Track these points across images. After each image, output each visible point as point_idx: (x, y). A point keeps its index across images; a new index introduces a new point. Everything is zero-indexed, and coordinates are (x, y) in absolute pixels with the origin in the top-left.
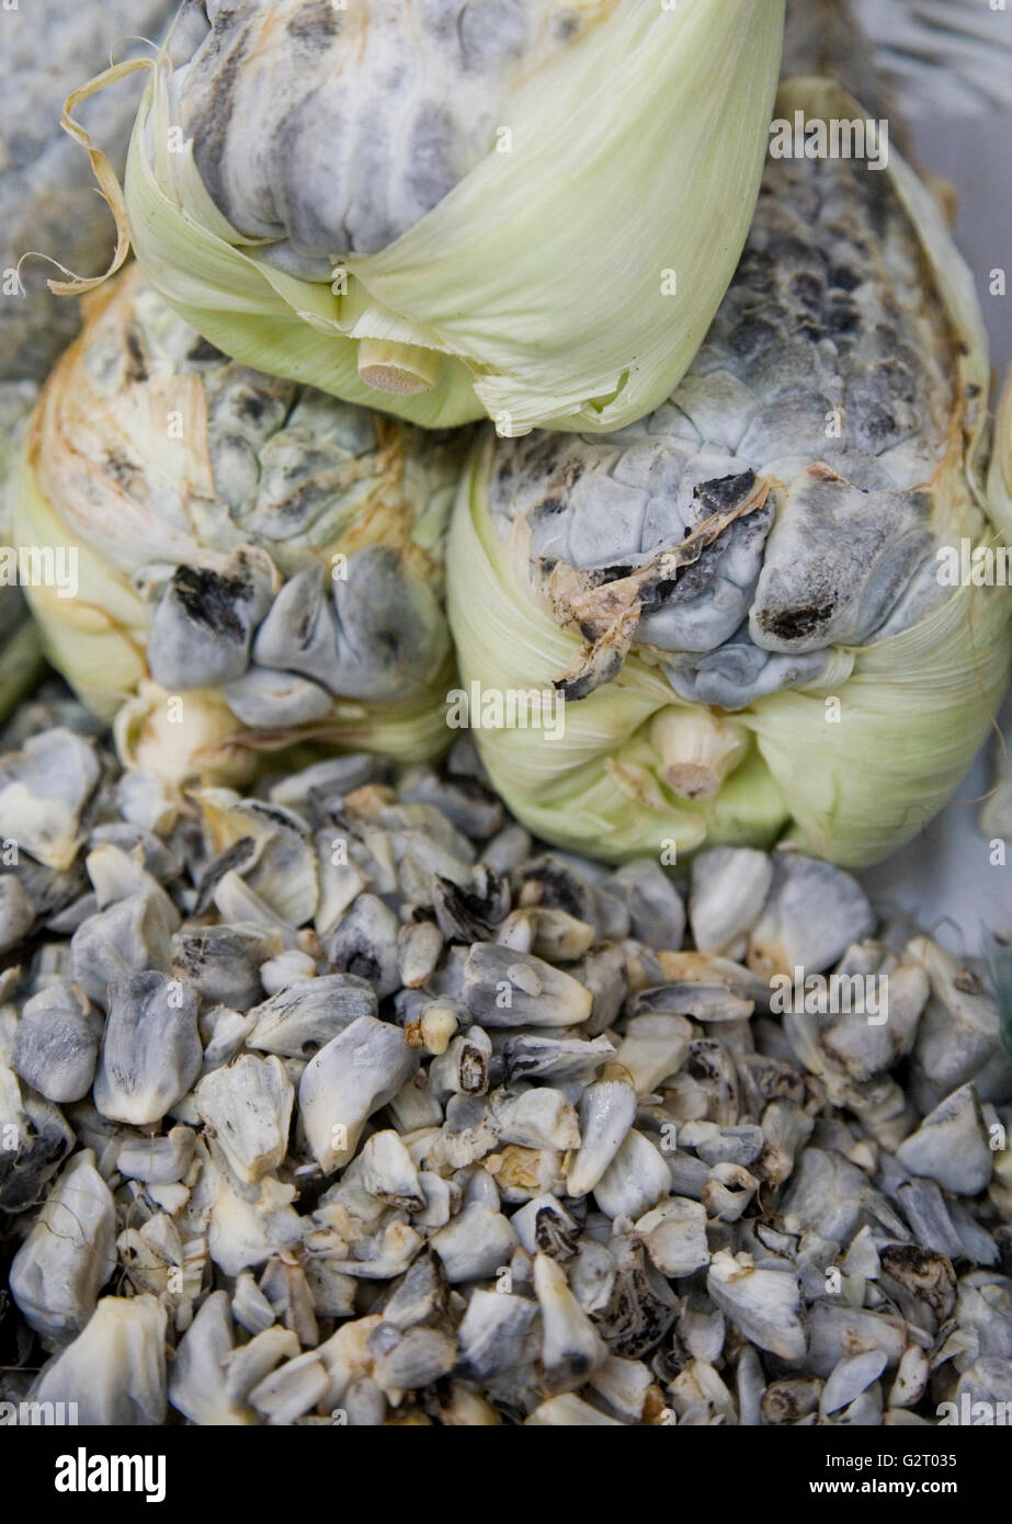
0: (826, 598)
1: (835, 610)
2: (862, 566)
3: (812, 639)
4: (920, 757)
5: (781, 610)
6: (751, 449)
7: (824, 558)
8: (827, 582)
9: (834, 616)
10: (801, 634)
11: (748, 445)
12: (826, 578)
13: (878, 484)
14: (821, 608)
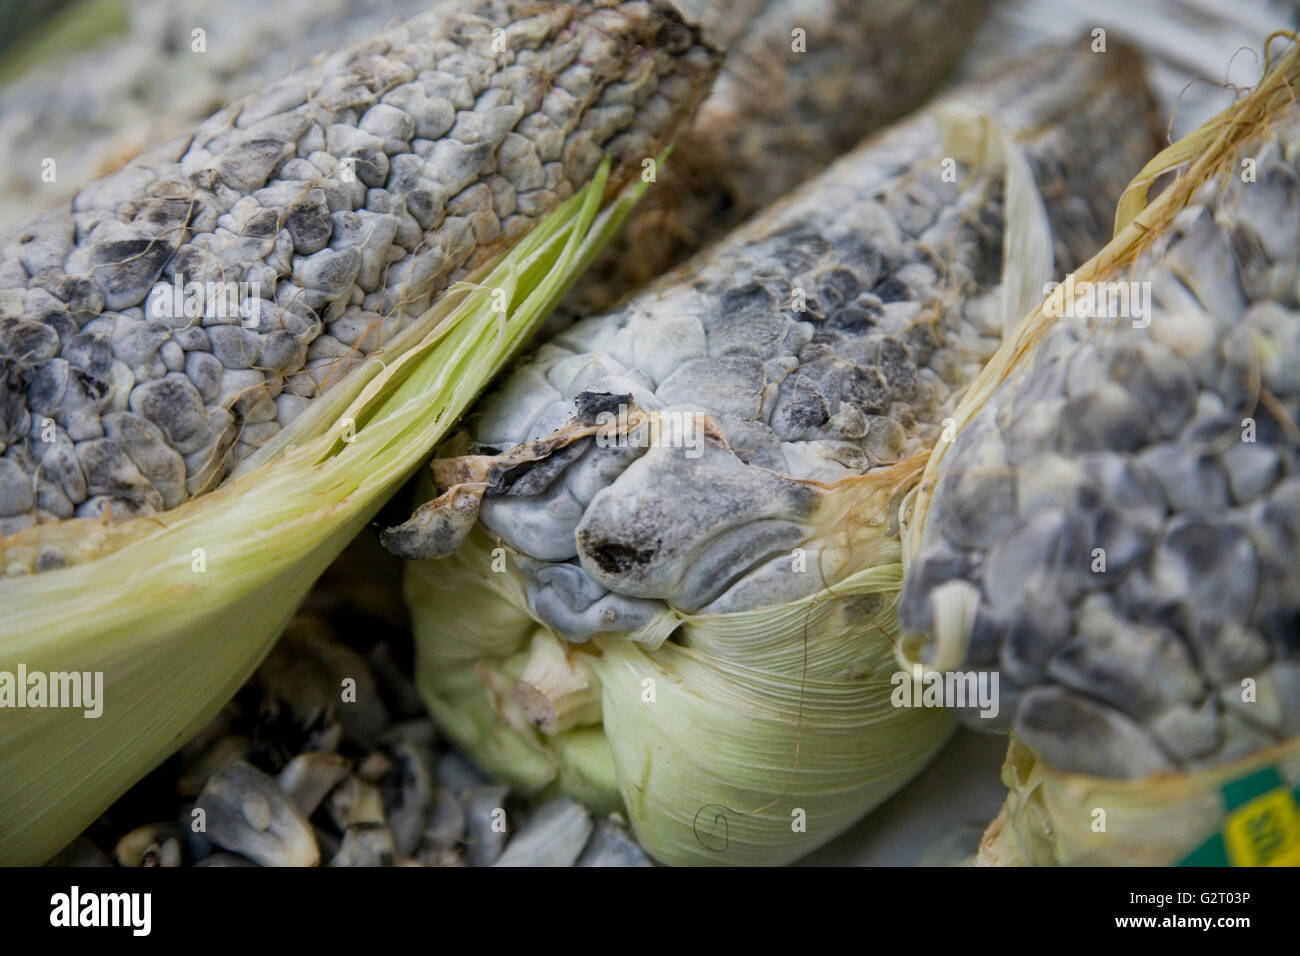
0: (648, 542)
1: (656, 559)
2: (699, 526)
3: (628, 580)
4: (733, 762)
5: (601, 537)
6: (669, 389)
7: (659, 502)
8: (653, 526)
9: (654, 564)
10: (617, 570)
11: (668, 384)
12: (654, 522)
13: (770, 463)
14: (641, 549)
